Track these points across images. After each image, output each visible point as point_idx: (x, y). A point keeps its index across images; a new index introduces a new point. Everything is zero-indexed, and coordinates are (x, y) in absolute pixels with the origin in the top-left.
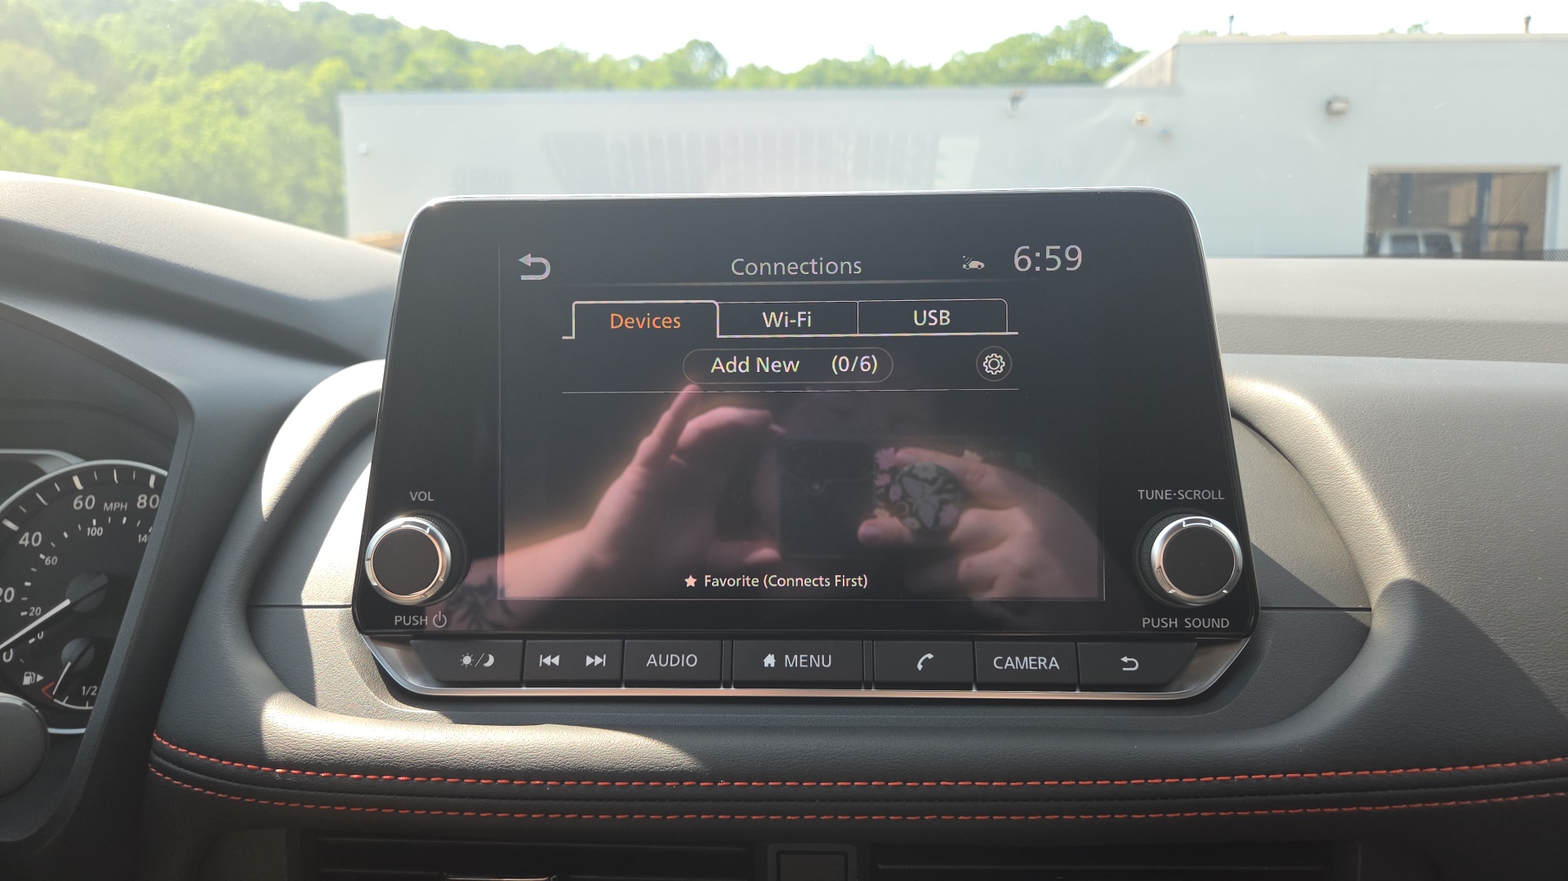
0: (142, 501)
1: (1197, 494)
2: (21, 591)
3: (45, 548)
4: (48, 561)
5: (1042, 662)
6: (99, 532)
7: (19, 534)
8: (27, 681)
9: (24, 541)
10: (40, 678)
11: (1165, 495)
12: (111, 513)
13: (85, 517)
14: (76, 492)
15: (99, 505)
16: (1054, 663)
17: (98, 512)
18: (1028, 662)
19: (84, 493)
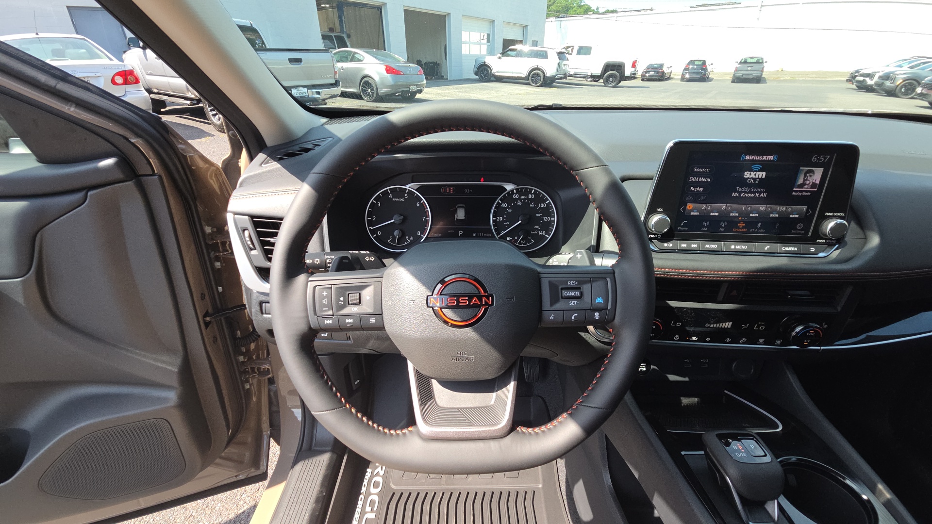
0: (530, 196)
1: (839, 214)
2: (503, 218)
3: (508, 207)
4: (509, 211)
5: (793, 249)
6: (520, 204)
7: (501, 204)
8: (508, 239)
9: (503, 205)
10: (511, 238)
11: (831, 214)
12: (522, 199)
13: (516, 200)
14: (514, 193)
15: (520, 197)
16: (796, 249)
17: (519, 198)
18: (790, 249)
19: (516, 194)
